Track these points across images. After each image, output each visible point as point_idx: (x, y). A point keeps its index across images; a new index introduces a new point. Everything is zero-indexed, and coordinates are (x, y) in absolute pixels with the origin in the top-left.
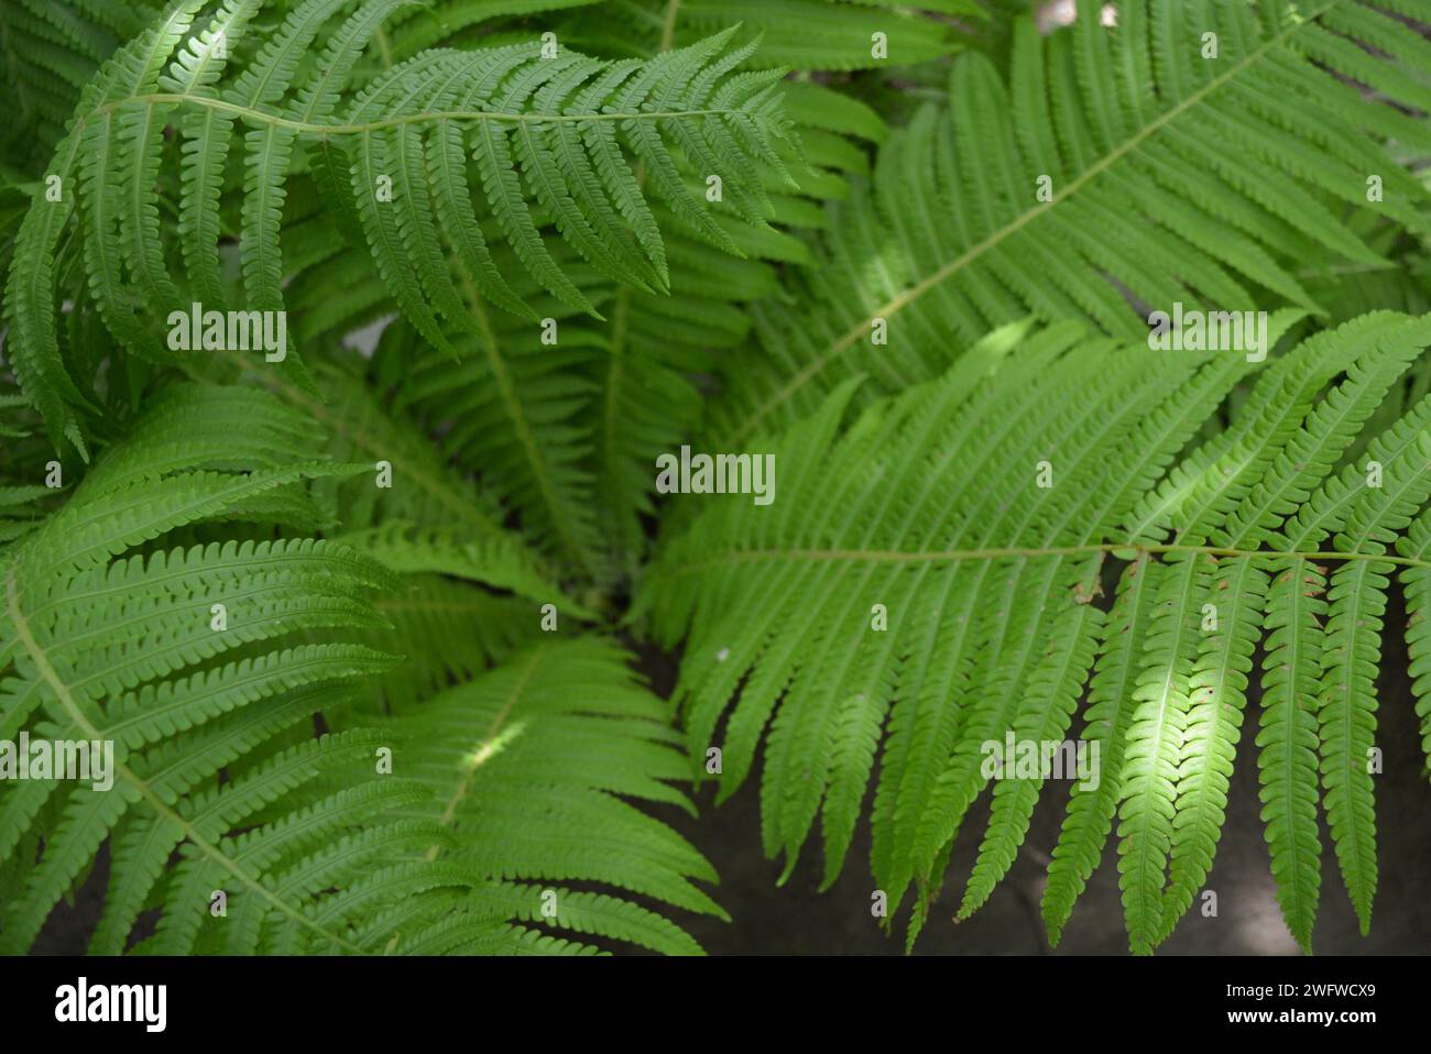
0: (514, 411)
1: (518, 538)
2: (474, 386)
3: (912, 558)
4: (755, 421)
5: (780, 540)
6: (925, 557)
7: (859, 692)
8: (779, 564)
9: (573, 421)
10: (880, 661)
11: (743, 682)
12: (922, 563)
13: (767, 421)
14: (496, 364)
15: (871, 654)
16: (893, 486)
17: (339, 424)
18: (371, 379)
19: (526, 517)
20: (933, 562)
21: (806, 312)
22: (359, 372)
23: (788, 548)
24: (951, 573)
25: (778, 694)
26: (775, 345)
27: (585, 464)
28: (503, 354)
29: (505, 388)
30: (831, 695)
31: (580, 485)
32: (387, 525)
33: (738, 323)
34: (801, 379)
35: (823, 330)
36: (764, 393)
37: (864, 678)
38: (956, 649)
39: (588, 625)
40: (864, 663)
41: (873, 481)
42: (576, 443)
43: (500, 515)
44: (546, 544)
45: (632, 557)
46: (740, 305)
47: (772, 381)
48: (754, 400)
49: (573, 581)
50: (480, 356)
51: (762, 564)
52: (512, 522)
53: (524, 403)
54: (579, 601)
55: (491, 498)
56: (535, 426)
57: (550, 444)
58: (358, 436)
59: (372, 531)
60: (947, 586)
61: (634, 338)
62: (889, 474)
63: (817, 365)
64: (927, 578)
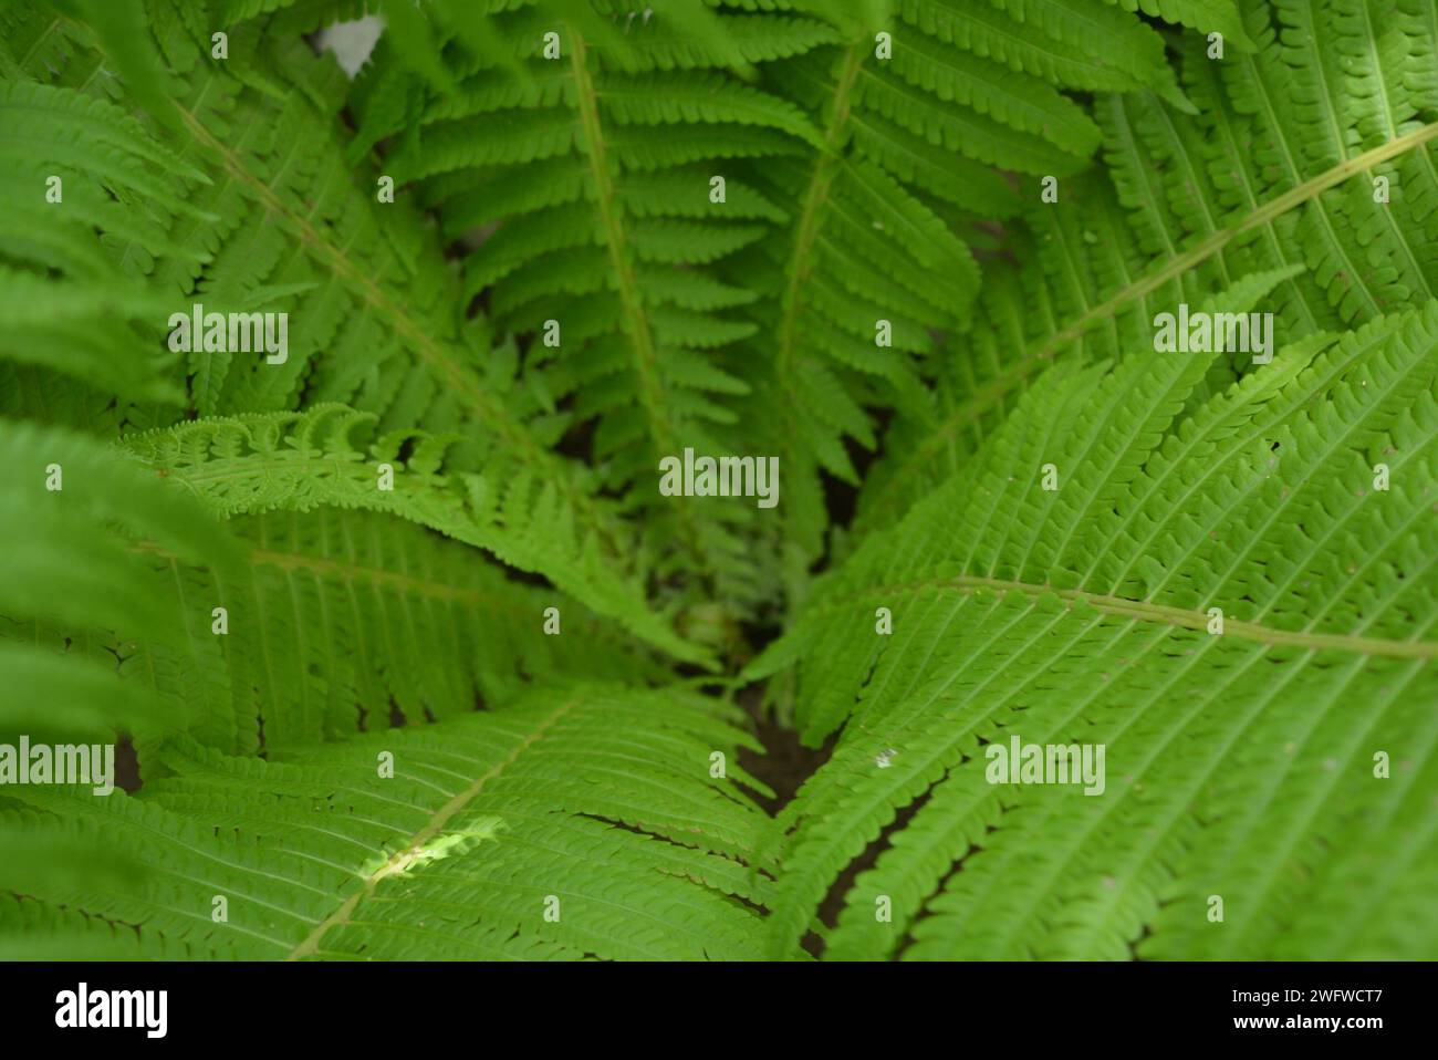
0: (610, 231)
1: (582, 478)
2: (538, 168)
3: (1285, 638)
4: (1072, 331)
5: (1056, 567)
6: (1310, 640)
7: (1108, 873)
8: (1043, 611)
9: (723, 270)
10: (1162, 822)
11: (903, 818)
12: (1299, 650)
13: (1094, 334)
14: (590, 134)
15: (1151, 803)
16: (1288, 496)
17: (267, 198)
18: (349, 119)
19: (603, 441)
20: (1320, 651)
21: (1209, 133)
22: (327, 104)
23: (1064, 585)
24: (1344, 678)
25: (959, 852)
26: (1138, 189)
27: (733, 358)
28: (605, 114)
29: (599, 183)
30: (1054, 867)
31: (715, 398)
32: (320, 409)
33: (1076, 135)
34: (1176, 266)
35: (1238, 175)
36: (1100, 282)
37: (1126, 848)
38: (1302, 819)
39: (688, 670)
40: (1131, 819)
41: (1253, 481)
42: (724, 315)
43: (556, 427)
44: (631, 501)
45: (799, 556)
46: (1085, 99)
47: (1118, 259)
48: (1078, 291)
49: (675, 581)
50: (562, 111)
51: (1012, 606)
52: (575, 446)
53: (631, 219)
54: (679, 624)
55: (543, 392)
56: (645, 267)
57: (670, 306)
58: (298, 228)
59: (289, 416)
60: (1327, 701)
61: (864, 127)
62: (1286, 471)
63: (1213, 244)
64: (1299, 679)
